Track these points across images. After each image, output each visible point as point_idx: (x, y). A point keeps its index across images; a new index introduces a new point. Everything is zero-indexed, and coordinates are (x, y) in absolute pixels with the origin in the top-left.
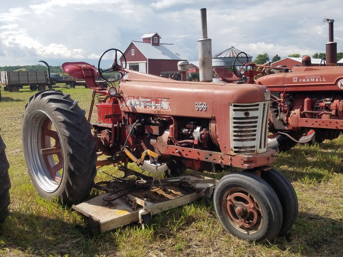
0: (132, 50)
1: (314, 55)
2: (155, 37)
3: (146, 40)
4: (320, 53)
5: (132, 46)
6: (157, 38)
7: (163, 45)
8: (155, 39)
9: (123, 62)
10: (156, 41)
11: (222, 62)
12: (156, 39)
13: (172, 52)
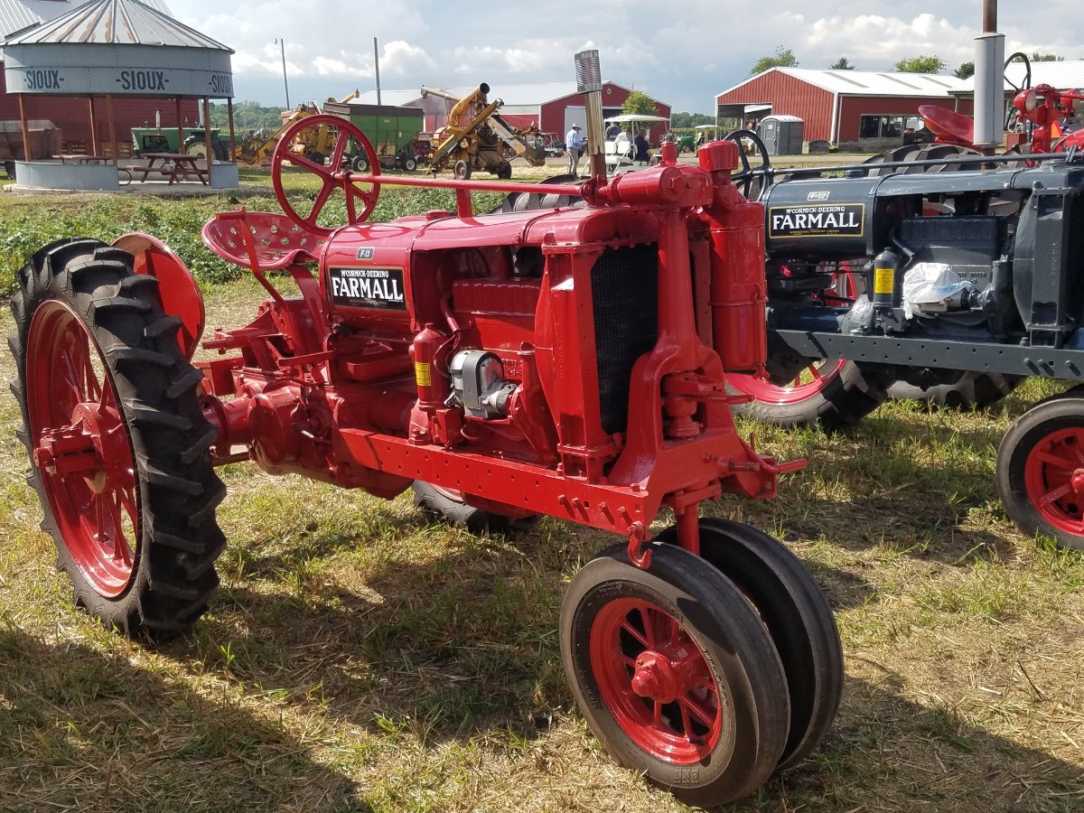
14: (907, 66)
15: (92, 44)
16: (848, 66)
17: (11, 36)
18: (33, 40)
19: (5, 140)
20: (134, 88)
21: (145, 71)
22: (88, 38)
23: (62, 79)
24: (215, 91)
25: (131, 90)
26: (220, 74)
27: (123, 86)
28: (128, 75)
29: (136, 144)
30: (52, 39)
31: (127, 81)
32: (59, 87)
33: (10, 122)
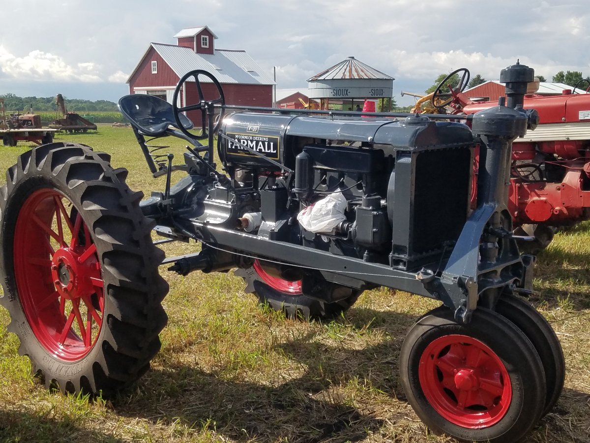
0: (152, 62)
1: (555, 76)
2: (202, 36)
3: (185, 42)
4: (569, 73)
5: (151, 53)
6: (207, 37)
7: (222, 52)
8: (203, 40)
9: (135, 88)
10: (206, 43)
11: (328, 88)
12: (206, 40)
13: (240, 68)
28: (373, 90)
31: (373, 93)
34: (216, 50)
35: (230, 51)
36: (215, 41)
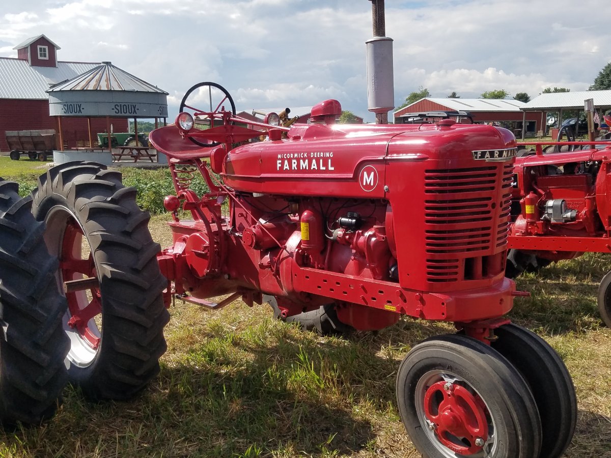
7: (68, 64)
8: (40, 51)
10: (45, 54)
11: (59, 104)
12: (44, 51)
14: (488, 95)
15: (100, 90)
16: (456, 96)
17: (54, 86)
18: (68, 88)
19: (31, 140)
20: (121, 113)
21: (127, 104)
22: (98, 87)
23: (83, 109)
24: (161, 114)
25: (119, 114)
26: (163, 106)
27: (116, 112)
28: (118, 106)
29: (100, 141)
30: (78, 88)
31: (117, 109)
32: (81, 113)
33: (34, 131)
34: (59, 62)
35: (82, 63)
36: (58, 52)
